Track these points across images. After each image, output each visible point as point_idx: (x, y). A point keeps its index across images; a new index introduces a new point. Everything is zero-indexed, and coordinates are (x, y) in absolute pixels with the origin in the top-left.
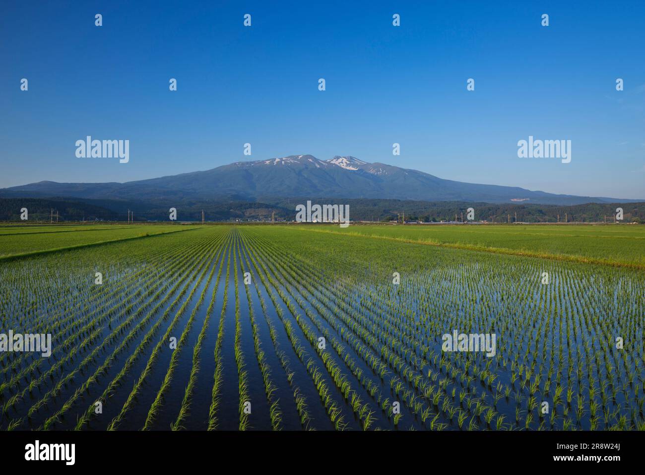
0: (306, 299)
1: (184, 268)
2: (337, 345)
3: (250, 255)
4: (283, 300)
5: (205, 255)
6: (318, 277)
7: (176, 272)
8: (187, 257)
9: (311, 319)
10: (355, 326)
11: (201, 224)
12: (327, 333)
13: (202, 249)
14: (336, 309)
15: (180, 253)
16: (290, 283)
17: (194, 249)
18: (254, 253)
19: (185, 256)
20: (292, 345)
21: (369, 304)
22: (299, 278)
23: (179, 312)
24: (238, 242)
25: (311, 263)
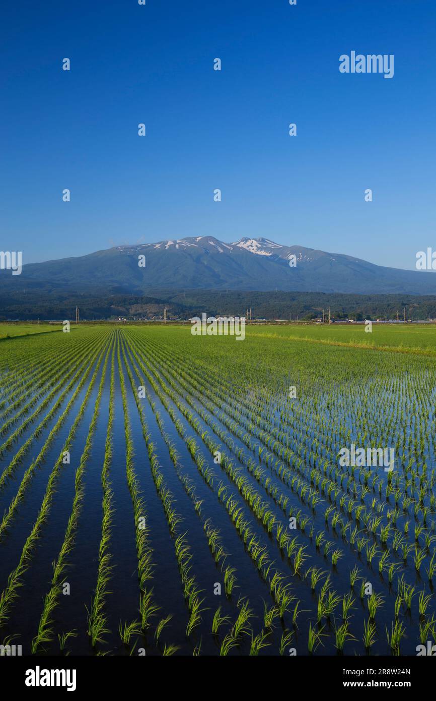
0: (212, 413)
1: (57, 376)
2: (255, 468)
3: (139, 360)
4: (184, 414)
5: (82, 361)
6: (226, 386)
7: (47, 380)
8: (60, 363)
9: (220, 436)
10: (276, 445)
11: (75, 324)
12: (241, 454)
13: (78, 353)
14: (251, 426)
15: (50, 359)
16: (191, 394)
17: (68, 353)
18: (144, 357)
19: (57, 362)
20: (198, 467)
21: (291, 419)
22: (202, 388)
23: (55, 429)
24: (122, 344)
25: (216, 371)
